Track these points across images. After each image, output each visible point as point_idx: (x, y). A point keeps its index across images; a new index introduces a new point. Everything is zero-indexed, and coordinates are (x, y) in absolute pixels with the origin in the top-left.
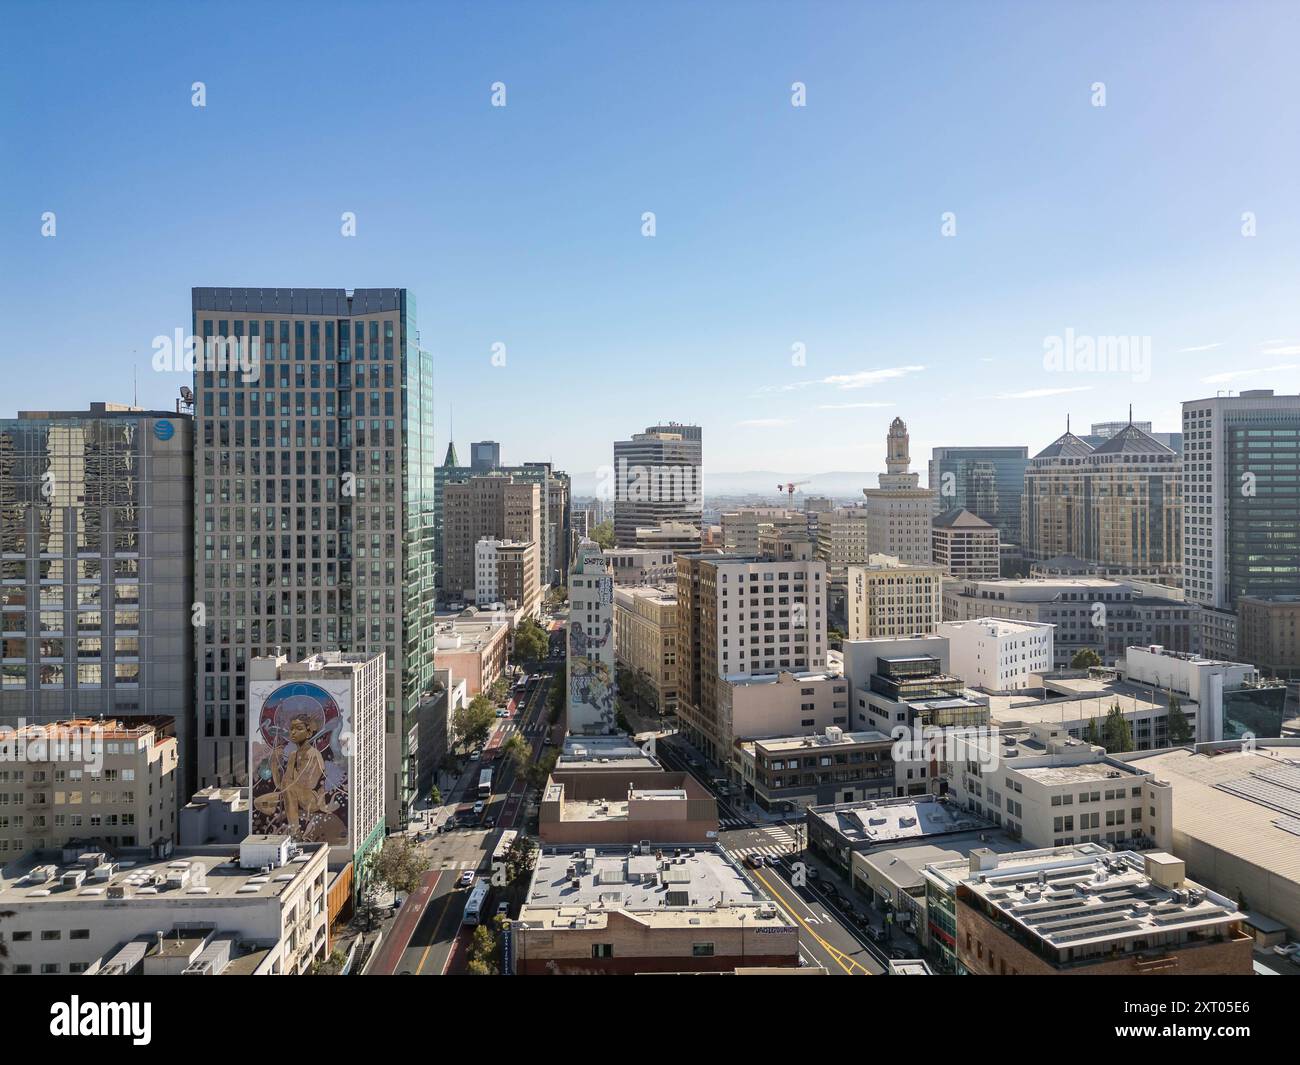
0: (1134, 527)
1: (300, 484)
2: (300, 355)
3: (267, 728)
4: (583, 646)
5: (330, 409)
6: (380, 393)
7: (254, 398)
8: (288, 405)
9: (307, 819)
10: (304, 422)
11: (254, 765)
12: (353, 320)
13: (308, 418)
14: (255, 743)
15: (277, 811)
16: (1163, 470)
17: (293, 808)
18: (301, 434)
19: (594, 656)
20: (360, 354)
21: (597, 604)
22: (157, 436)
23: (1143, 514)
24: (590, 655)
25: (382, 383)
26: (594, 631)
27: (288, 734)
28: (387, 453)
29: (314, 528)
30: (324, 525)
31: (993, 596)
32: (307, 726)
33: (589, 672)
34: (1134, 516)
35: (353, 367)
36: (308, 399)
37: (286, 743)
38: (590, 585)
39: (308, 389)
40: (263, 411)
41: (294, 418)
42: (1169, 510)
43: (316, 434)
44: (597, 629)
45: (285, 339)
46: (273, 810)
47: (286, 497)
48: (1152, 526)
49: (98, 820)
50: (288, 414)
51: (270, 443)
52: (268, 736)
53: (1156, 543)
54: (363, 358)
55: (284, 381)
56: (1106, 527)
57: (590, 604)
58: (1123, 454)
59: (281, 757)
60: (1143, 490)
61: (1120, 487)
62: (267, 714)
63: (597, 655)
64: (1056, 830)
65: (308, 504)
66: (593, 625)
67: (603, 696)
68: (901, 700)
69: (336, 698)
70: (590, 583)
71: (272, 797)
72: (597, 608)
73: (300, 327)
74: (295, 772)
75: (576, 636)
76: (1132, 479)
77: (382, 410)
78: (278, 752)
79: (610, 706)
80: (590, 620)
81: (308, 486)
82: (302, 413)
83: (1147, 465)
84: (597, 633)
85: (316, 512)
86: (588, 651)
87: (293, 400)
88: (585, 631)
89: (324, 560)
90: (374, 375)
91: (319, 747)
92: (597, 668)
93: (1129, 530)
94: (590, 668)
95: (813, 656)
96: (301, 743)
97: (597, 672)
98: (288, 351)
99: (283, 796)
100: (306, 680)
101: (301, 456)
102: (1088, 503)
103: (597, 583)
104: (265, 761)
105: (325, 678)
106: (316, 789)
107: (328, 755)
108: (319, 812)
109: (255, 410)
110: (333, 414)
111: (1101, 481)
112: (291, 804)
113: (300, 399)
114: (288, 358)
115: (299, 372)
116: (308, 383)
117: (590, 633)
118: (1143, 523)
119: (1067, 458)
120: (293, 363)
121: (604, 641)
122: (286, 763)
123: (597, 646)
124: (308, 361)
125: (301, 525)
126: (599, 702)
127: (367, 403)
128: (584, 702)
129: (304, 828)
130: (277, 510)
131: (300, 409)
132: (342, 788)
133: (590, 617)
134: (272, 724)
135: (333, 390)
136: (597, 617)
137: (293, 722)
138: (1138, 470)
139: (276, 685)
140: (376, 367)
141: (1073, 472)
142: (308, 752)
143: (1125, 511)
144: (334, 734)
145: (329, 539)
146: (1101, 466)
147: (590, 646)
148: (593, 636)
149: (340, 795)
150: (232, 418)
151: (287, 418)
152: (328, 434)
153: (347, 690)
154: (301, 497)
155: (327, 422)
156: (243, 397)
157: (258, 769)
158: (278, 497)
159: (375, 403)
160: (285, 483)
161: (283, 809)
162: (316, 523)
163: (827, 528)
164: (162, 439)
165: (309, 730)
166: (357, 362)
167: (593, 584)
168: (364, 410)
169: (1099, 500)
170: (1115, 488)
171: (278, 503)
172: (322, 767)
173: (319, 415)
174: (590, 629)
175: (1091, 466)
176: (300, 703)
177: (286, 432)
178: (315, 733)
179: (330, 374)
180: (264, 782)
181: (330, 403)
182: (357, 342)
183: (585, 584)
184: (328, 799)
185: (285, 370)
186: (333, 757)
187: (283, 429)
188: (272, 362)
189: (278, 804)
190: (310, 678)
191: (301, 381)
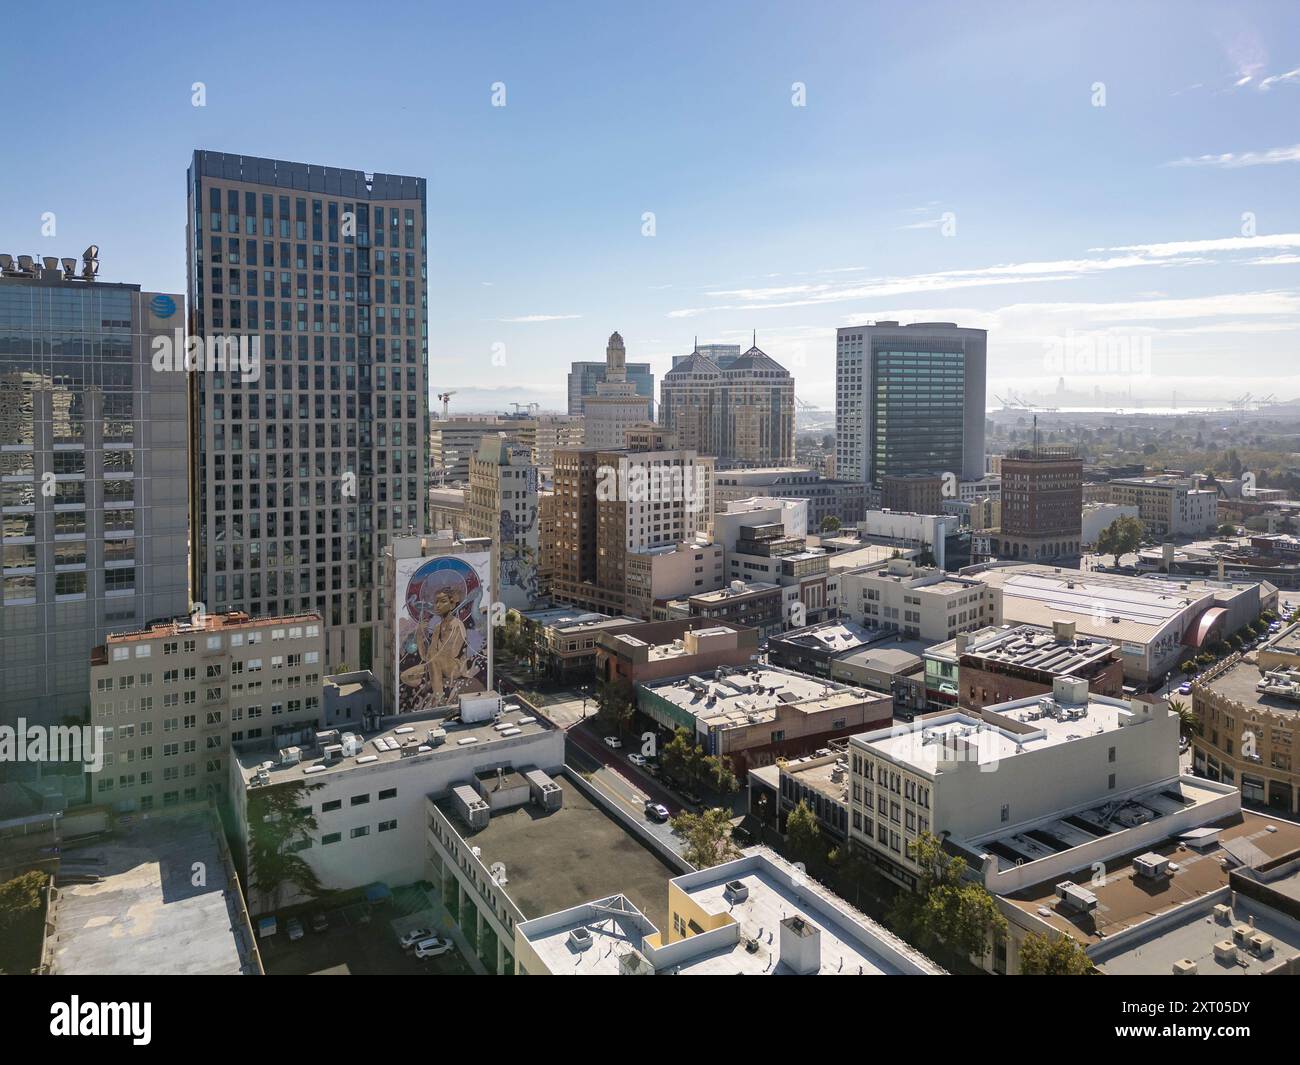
0: (762, 430)
1: (319, 370)
2: (318, 235)
3: (413, 604)
4: (511, 532)
5: (349, 295)
6: (401, 281)
7: (268, 277)
8: (305, 288)
9: (451, 687)
10: (322, 306)
11: (401, 641)
12: (373, 204)
13: (326, 302)
14: (402, 620)
15: (423, 682)
16: (779, 383)
17: (437, 677)
18: (319, 319)
19: (521, 542)
20: (380, 240)
21: (524, 493)
22: (154, 311)
23: (767, 419)
24: (517, 540)
25: (402, 271)
26: (521, 519)
27: (432, 608)
28: (408, 341)
29: (333, 416)
30: (343, 413)
31: (727, 483)
32: (450, 598)
33: (516, 556)
34: (762, 420)
35: (372, 252)
36: (326, 283)
37: (431, 616)
38: (517, 476)
39: (326, 272)
40: (278, 292)
41: (312, 302)
42: (784, 416)
43: (335, 320)
44: (524, 516)
45: (301, 218)
46: (419, 682)
47: (303, 385)
48: (773, 429)
49: (279, 707)
50: (305, 297)
51: (286, 327)
52: (414, 612)
53: (775, 443)
54: (382, 245)
55: (301, 262)
56: (740, 430)
57: (517, 493)
58: (753, 370)
59: (426, 630)
60: (767, 400)
61: (751, 397)
62: (413, 590)
63: (524, 540)
64: (950, 626)
65: (327, 392)
66: (521, 512)
67: (529, 577)
68: (773, 557)
69: (477, 570)
70: (517, 473)
71: (418, 669)
72: (524, 496)
73: (317, 205)
74: (440, 644)
75: (505, 523)
76: (760, 391)
77: (403, 299)
78: (423, 625)
79: (534, 585)
80: (517, 508)
81: (327, 373)
82: (321, 297)
83: (769, 379)
84: (524, 520)
85: (335, 400)
86: (516, 536)
87: (310, 282)
88: (513, 518)
89: (344, 449)
90: (394, 262)
91: (462, 617)
92: (524, 551)
93: (758, 432)
94: (517, 552)
95: (687, 530)
96: (445, 615)
97: (524, 555)
98: (305, 230)
99: (429, 667)
100: (450, 555)
101: (319, 341)
102: (725, 411)
103: (524, 473)
104: (411, 636)
105: (467, 552)
106: (459, 657)
107: (469, 624)
108: (462, 677)
109: (269, 291)
110: (352, 299)
111: (735, 392)
112: (436, 673)
113: (318, 280)
114: (305, 237)
115: (317, 253)
116: (326, 265)
117: (517, 520)
118: (767, 426)
119: (698, 373)
120: (310, 243)
121: (530, 526)
122: (431, 635)
123: (524, 532)
124: (326, 243)
125: (320, 414)
126: (525, 583)
127: (388, 291)
128: (512, 583)
129: (447, 695)
130: (294, 397)
131: (317, 292)
132: (482, 653)
133: (517, 505)
134: (418, 599)
135: (353, 275)
136: (524, 504)
137: (439, 596)
138: (763, 383)
139: (421, 562)
140: (396, 255)
141: (702, 385)
142: (452, 623)
143: (755, 417)
144: (475, 604)
145: (349, 428)
146: (735, 380)
147: (518, 533)
148: (521, 522)
149: (480, 660)
150: (244, 298)
151: (304, 301)
152: (347, 320)
153: (486, 562)
154: (319, 385)
155: (347, 307)
156: (256, 275)
157: (404, 644)
158: (295, 384)
159: (395, 291)
160: (303, 370)
161: (428, 679)
162: (335, 411)
163: (532, 433)
164: (163, 317)
165: (452, 602)
166: (378, 248)
167: (521, 474)
168: (383, 297)
169: (735, 409)
170: (748, 397)
171: (296, 390)
172: (464, 635)
173: (337, 299)
174: (517, 517)
175: (726, 380)
176: (444, 577)
177: (303, 316)
178: (458, 604)
179: (349, 257)
180: (411, 656)
181: (349, 288)
182: (377, 227)
183: (514, 474)
184: (469, 665)
185: (302, 251)
186: (474, 625)
187: (299, 312)
188: (287, 241)
189: (424, 676)
190: (453, 553)
191: (319, 264)
